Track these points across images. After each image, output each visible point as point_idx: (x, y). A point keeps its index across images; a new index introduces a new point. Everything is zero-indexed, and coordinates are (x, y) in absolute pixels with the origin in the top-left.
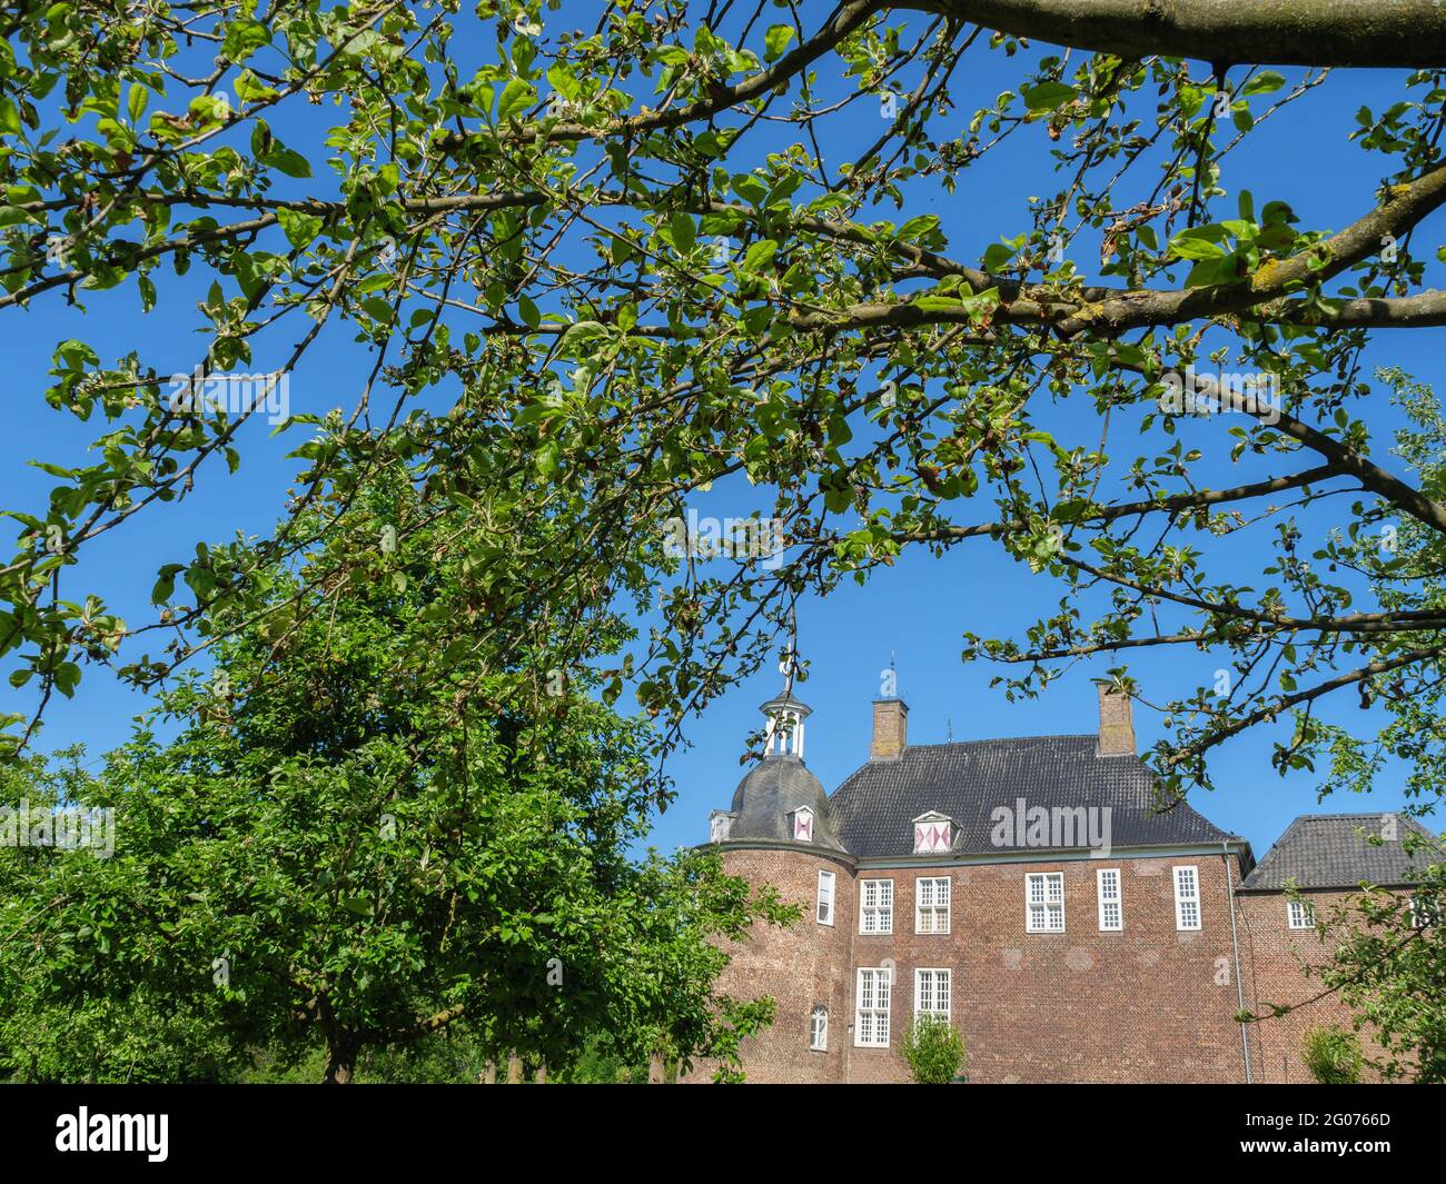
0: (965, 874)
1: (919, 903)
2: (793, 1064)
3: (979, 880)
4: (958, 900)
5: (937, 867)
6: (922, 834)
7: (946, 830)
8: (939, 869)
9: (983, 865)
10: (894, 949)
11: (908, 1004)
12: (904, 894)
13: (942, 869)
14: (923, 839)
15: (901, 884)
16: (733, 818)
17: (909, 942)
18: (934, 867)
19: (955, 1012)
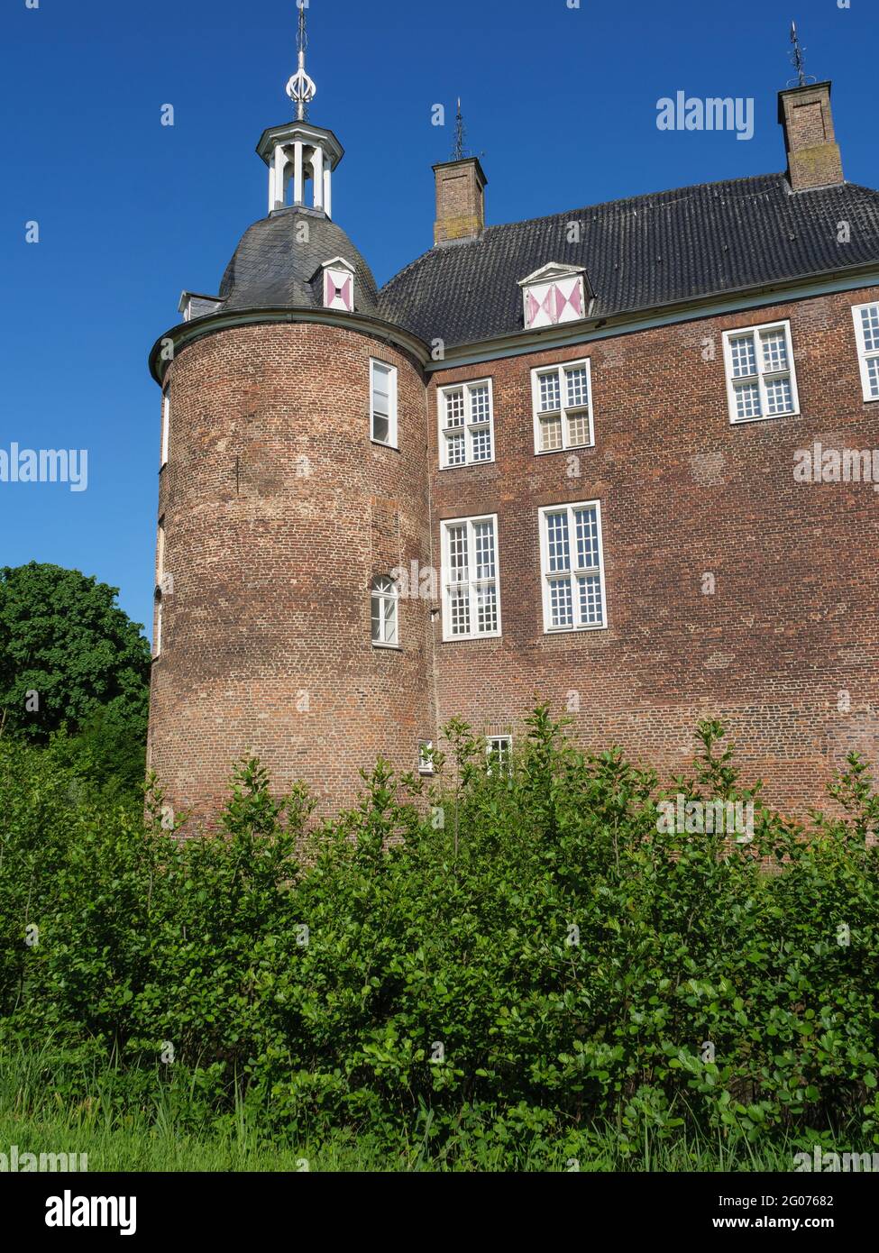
0: (614, 352)
1: (537, 407)
2: (343, 670)
3: (640, 354)
4: (604, 392)
5: (565, 346)
6: (535, 302)
7: (576, 288)
8: (570, 350)
9: (644, 330)
10: (500, 483)
11: (530, 564)
12: (512, 396)
13: (574, 349)
14: (536, 311)
15: (506, 382)
16: (220, 302)
17: (525, 468)
18: (560, 348)
19: (611, 566)
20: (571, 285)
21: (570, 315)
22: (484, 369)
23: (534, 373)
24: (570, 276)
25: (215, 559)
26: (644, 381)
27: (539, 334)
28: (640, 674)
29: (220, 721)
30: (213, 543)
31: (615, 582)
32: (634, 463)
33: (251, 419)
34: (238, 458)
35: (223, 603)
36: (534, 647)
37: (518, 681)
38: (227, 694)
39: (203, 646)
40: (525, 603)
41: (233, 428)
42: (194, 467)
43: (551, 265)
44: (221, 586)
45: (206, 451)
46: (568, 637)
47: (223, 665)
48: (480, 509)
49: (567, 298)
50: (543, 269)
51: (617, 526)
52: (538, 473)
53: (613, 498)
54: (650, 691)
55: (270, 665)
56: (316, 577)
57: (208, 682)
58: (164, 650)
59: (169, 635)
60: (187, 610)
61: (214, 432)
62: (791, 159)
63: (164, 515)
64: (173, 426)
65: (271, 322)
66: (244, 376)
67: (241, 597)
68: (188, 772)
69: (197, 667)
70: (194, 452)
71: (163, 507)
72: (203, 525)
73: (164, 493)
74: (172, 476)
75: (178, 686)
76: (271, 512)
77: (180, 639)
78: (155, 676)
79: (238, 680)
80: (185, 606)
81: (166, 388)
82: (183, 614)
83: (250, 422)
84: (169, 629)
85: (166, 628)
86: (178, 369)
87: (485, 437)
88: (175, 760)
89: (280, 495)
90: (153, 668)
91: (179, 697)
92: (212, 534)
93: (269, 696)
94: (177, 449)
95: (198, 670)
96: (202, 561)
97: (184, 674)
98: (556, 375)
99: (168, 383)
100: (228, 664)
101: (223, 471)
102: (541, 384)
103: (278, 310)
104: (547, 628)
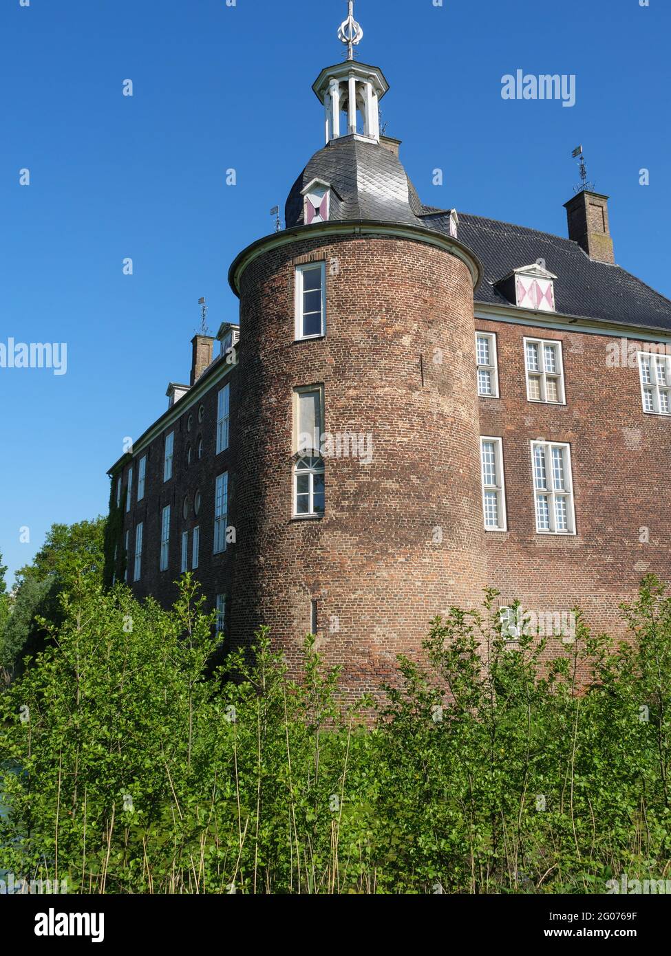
0: (577, 343)
1: (527, 366)
3: (593, 350)
4: (572, 369)
5: (547, 328)
6: (523, 288)
7: (549, 289)
8: (549, 332)
9: (595, 334)
10: (504, 415)
11: (525, 480)
12: (511, 353)
13: (553, 332)
14: (524, 295)
15: (507, 341)
16: (342, 201)
17: (521, 409)
18: (543, 328)
19: (579, 491)
20: (546, 285)
21: (547, 306)
22: (493, 326)
23: (525, 339)
24: (546, 278)
25: (405, 439)
26: (596, 369)
27: (536, 314)
28: (598, 570)
29: (420, 584)
30: (403, 425)
31: (581, 504)
32: (591, 423)
33: (430, 325)
34: (421, 356)
35: (414, 478)
36: (531, 542)
37: (522, 567)
38: (424, 560)
39: (397, 515)
40: (524, 509)
41: (416, 328)
42: (377, 352)
43: (536, 266)
44: (412, 464)
45: (391, 341)
46: (553, 538)
47: (418, 535)
48: (490, 432)
49: (543, 293)
50: (530, 267)
51: (582, 465)
52: (531, 415)
53: (578, 444)
54: (604, 582)
55: (453, 539)
56: (470, 470)
57: (405, 548)
58: (334, 512)
59: (344, 499)
60: (374, 480)
61: (398, 327)
62: (589, 237)
63: (318, 384)
64: (339, 305)
65: (440, 248)
66: (423, 286)
67: (430, 476)
68: (388, 629)
69: (391, 534)
70: (375, 338)
71: (318, 376)
72: (390, 407)
73: (318, 363)
74: (339, 351)
75: (368, 549)
76: (446, 409)
77: (366, 505)
78: (312, 535)
79: (434, 550)
80: (372, 476)
81: (305, 263)
82: (368, 483)
83: (429, 327)
84: (344, 493)
85: (338, 491)
86: (344, 255)
87: (486, 376)
88: (368, 617)
89: (451, 397)
90: (298, 526)
91: (368, 558)
92: (401, 417)
93: (455, 565)
94: (347, 328)
95: (393, 536)
96: (390, 438)
97: (376, 539)
98: (536, 346)
99: (317, 261)
100: (423, 535)
101: (408, 364)
102: (526, 350)
103: (451, 241)
104: (538, 530)
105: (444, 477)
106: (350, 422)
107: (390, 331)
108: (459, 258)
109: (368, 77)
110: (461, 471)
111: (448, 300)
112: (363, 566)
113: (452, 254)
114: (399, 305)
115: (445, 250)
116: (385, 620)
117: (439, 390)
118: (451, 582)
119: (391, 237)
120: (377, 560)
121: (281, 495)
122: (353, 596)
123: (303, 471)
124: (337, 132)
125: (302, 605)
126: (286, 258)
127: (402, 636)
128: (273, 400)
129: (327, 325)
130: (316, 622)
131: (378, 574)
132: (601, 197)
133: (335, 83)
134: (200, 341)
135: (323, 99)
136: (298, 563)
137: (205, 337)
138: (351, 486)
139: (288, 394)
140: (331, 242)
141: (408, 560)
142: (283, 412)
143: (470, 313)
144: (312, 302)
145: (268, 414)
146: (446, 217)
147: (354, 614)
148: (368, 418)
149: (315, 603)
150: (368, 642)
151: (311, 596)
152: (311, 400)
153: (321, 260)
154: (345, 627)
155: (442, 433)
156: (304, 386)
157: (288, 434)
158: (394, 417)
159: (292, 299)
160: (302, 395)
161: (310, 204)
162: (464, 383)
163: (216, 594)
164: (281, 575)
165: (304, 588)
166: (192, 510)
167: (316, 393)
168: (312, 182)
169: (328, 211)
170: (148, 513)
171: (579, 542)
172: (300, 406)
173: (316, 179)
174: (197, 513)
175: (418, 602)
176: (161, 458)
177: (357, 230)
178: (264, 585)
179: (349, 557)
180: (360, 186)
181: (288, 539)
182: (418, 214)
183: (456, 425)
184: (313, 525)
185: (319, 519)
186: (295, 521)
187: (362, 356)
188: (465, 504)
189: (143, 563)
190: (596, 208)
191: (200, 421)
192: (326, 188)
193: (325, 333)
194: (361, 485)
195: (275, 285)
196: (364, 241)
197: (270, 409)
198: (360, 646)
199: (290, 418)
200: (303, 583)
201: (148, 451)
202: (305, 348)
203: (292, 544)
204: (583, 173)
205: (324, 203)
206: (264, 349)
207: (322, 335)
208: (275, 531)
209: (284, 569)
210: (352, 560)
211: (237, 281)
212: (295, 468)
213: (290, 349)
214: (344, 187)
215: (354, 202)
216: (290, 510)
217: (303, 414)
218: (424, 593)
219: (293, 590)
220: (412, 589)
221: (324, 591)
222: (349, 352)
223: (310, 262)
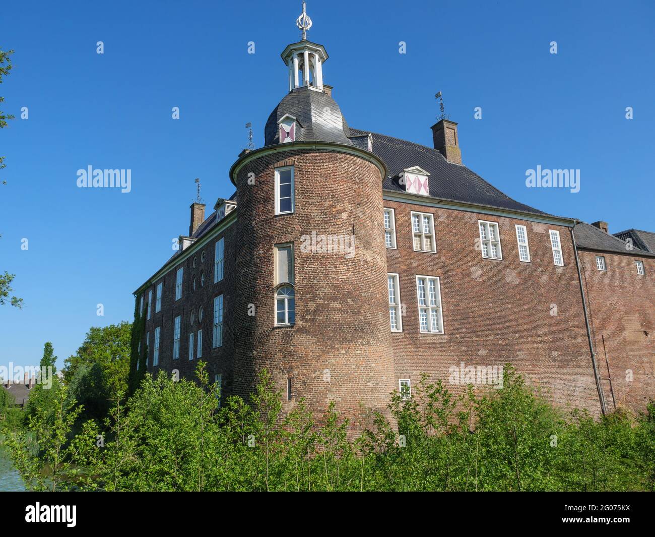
0: (443, 214)
1: (413, 229)
3: (452, 219)
4: (440, 231)
5: (425, 206)
6: (410, 181)
7: (425, 182)
8: (426, 208)
9: (453, 210)
10: (400, 260)
11: (413, 300)
12: (404, 221)
13: (428, 208)
14: (411, 185)
15: (401, 214)
16: (303, 128)
17: (410, 256)
18: (423, 205)
19: (445, 307)
20: (423, 179)
21: (424, 192)
22: (392, 204)
23: (412, 212)
24: (423, 175)
25: (344, 277)
26: (454, 231)
27: (418, 197)
29: (354, 367)
30: (343, 268)
32: (452, 264)
33: (358, 206)
34: (353, 225)
35: (349, 300)
36: (417, 339)
37: (412, 354)
39: (340, 324)
40: (413, 318)
41: (350, 208)
42: (326, 223)
43: (417, 167)
44: (349, 292)
45: (335, 216)
47: (353, 336)
48: (392, 270)
49: (423, 184)
50: (414, 168)
51: (446, 290)
52: (416, 260)
53: (445, 277)
55: (374, 338)
56: (383, 295)
57: (345, 345)
58: (301, 322)
59: (307, 314)
60: (326, 302)
61: (339, 207)
62: (446, 148)
63: (290, 242)
64: (303, 194)
65: (363, 159)
66: (354, 182)
67: (360, 300)
68: (336, 395)
69: (337, 335)
70: (326, 214)
71: (290, 238)
72: (335, 256)
73: (290, 230)
74: (303, 222)
75: (322, 345)
76: (369, 258)
77: (321, 318)
78: (287, 337)
79: (362, 345)
80: (324, 300)
81: (281, 167)
82: (322, 304)
83: (358, 207)
84: (307, 310)
85: (303, 309)
86: (306, 162)
87: (389, 235)
88: (323, 388)
89: (371, 250)
90: (278, 331)
91: (323, 351)
92: (342, 263)
93: (375, 354)
94: (308, 208)
95: (338, 337)
96: (336, 276)
97: (328, 339)
98: (418, 216)
99: (288, 166)
100: (356, 336)
101: (346, 230)
102: (412, 219)
103: (369, 154)
104: (421, 330)
105: (368, 300)
106: (310, 266)
107: (334, 210)
108: (374, 164)
109: (316, 51)
110: (378, 296)
111: (369, 190)
112: (320, 356)
113: (371, 162)
114: (339, 194)
115: (366, 160)
116: (334, 390)
117: (364, 246)
118: (373, 365)
119: (334, 151)
120: (328, 352)
121: (267, 312)
122: (314, 375)
123: (281, 297)
124: (297, 84)
125: (281, 381)
126: (268, 164)
127: (344, 400)
128: (261, 252)
129: (295, 206)
130: (290, 392)
131: (329, 361)
132: (453, 123)
133: (295, 54)
134: (196, 207)
135: (288, 62)
136: (279, 355)
137: (199, 204)
138: (312, 306)
139: (270, 248)
140: (298, 154)
141: (347, 352)
142: (268, 259)
143: (381, 198)
144: (285, 191)
145: (258, 261)
146: (366, 139)
147: (314, 386)
148: (321, 264)
149: (290, 380)
150: (324, 404)
151: (287, 376)
152: (285, 252)
153: (291, 165)
154: (309, 395)
155: (366, 273)
156: (281, 243)
157: (271, 273)
158: (338, 263)
159: (273, 189)
160: (280, 249)
161: (283, 130)
162: (379, 241)
163: (215, 374)
164: (267, 363)
165: (283, 371)
166: (197, 319)
167: (289, 248)
168: (285, 116)
169: (294, 134)
170: (164, 320)
171: (446, 338)
172: (279, 257)
173: (287, 115)
174: (200, 321)
175: (353, 378)
176: (173, 284)
177: (314, 147)
178: (256, 369)
179: (311, 351)
180: (313, 119)
181: (272, 340)
182: (348, 136)
183: (375, 268)
184: (288, 331)
185: (292, 327)
186: (277, 328)
187: (317, 225)
188: (380, 316)
189: (160, 354)
190: (450, 130)
191: (202, 261)
192: (293, 120)
193: (294, 211)
194: (318, 306)
195: (262, 180)
196: (318, 154)
197: (259, 258)
198: (319, 406)
199: (272, 264)
200: (282, 367)
201: (164, 280)
202: (281, 219)
203: (275, 343)
204: (442, 108)
205: (292, 129)
206: (255, 220)
207: (293, 212)
208: (264, 335)
209: (270, 358)
210: (313, 353)
211: (235, 176)
212: (276, 295)
213: (272, 220)
214: (304, 119)
215: (310, 129)
216: (273, 321)
217: (280, 261)
218: (357, 372)
219: (276, 372)
220: (350, 370)
221: (295, 372)
222: (309, 223)
223: (285, 166)
